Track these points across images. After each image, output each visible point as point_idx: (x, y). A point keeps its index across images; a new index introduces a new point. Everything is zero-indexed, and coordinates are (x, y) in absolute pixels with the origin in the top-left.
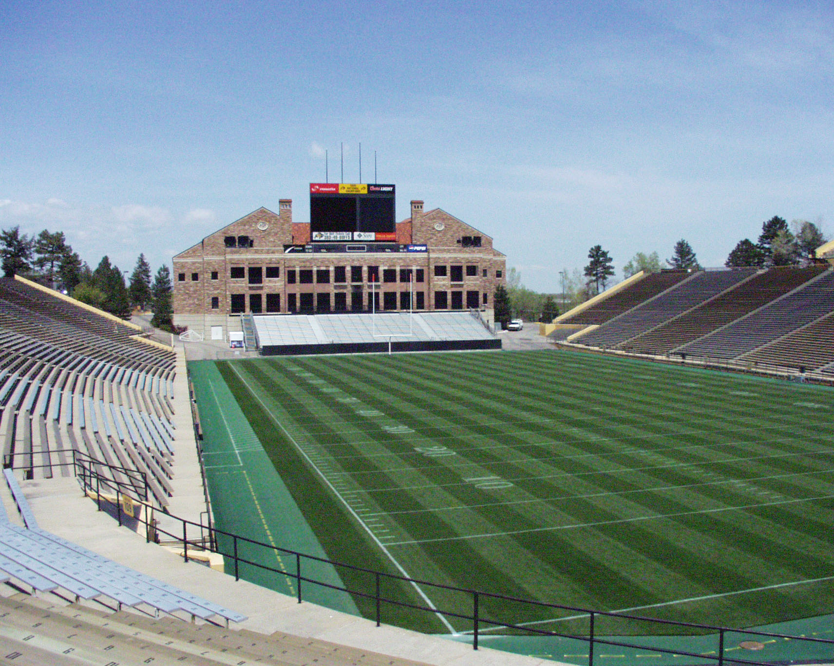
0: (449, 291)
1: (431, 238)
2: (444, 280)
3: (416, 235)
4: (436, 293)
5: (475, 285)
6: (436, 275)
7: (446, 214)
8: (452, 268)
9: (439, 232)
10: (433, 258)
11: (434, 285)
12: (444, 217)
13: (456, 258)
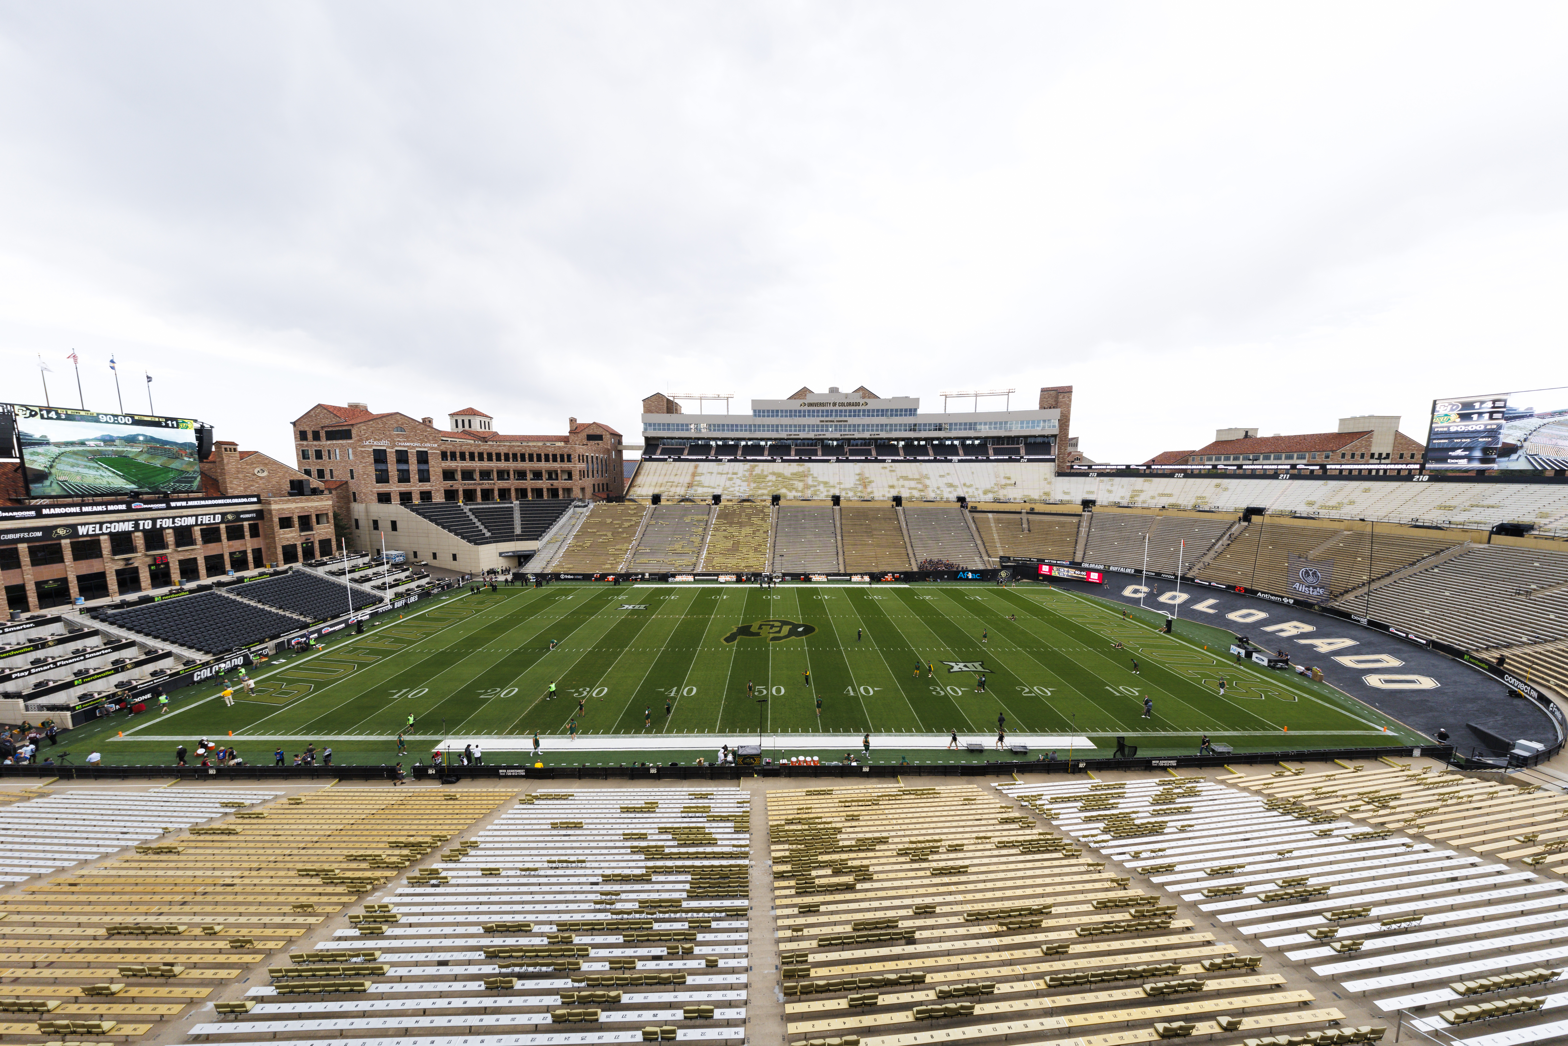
0: (299, 543)
1: (252, 486)
2: (291, 532)
3: (231, 482)
4: (284, 547)
5: (327, 533)
6: (281, 528)
7: (267, 458)
8: (300, 517)
9: (261, 478)
10: (275, 510)
11: (280, 539)
12: (266, 462)
13: (303, 508)
